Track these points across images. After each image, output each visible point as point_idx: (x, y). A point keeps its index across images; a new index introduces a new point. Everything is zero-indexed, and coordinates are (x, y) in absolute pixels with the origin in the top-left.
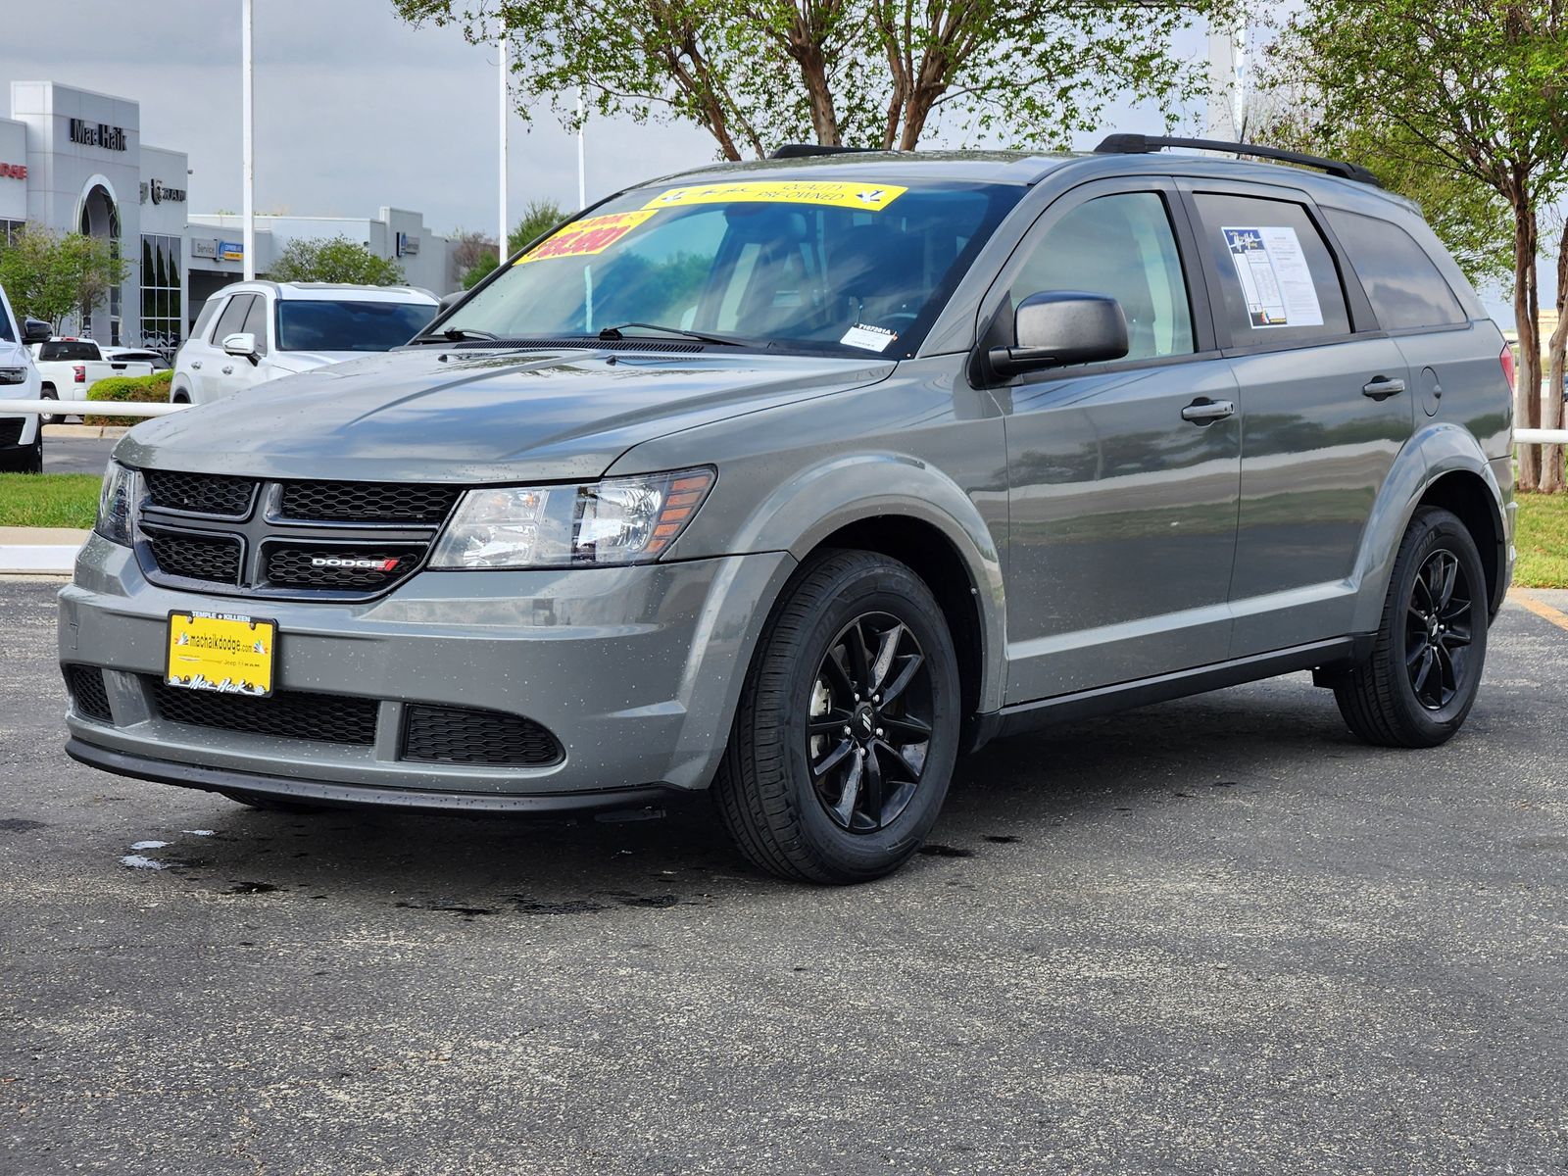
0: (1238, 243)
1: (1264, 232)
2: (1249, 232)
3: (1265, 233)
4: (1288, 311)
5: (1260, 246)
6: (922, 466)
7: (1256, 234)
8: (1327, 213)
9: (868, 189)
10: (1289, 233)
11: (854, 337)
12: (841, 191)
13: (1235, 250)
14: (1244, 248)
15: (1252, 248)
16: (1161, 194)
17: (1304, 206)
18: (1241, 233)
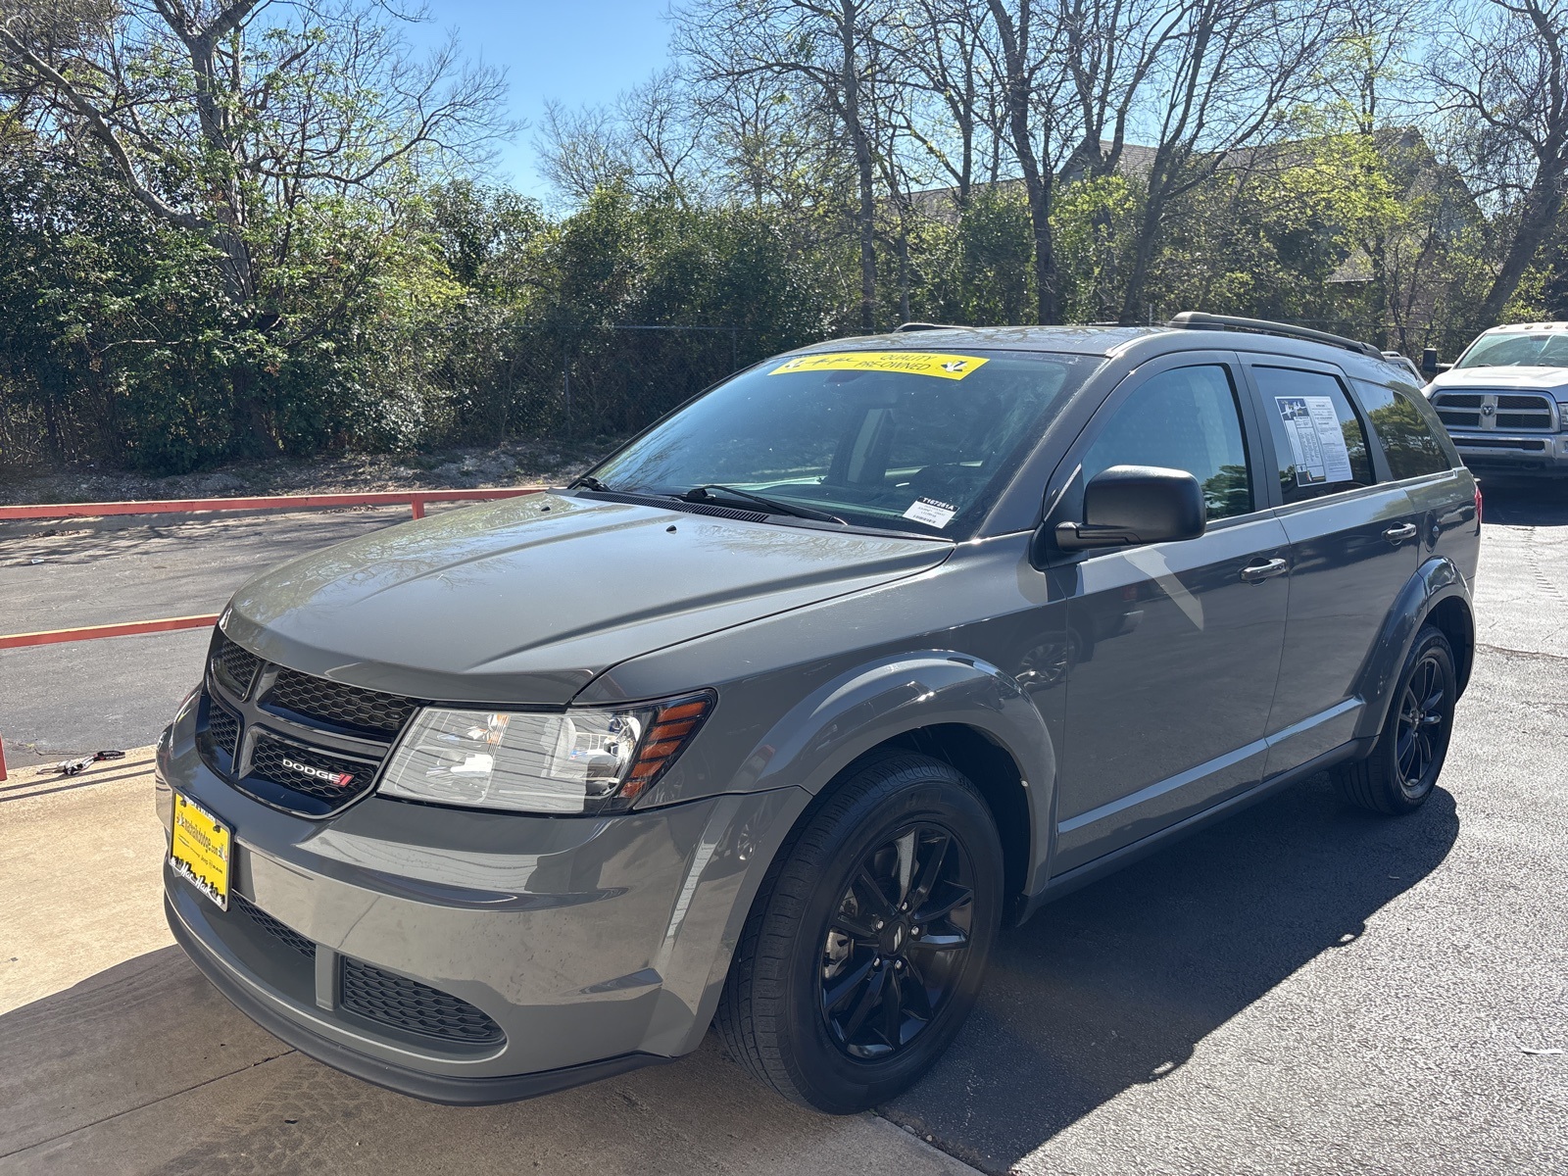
0: (1288, 411)
1: (1307, 399)
2: (1296, 400)
3: (1311, 402)
4: (1327, 470)
5: (1305, 413)
6: (970, 663)
7: (1303, 403)
8: (1353, 382)
9: (951, 359)
10: (1327, 400)
11: (917, 512)
12: (929, 362)
13: (1286, 417)
14: (1293, 414)
15: (1300, 415)
16: (1225, 367)
17: (1337, 378)
18: (1291, 402)
